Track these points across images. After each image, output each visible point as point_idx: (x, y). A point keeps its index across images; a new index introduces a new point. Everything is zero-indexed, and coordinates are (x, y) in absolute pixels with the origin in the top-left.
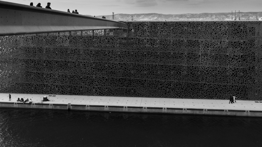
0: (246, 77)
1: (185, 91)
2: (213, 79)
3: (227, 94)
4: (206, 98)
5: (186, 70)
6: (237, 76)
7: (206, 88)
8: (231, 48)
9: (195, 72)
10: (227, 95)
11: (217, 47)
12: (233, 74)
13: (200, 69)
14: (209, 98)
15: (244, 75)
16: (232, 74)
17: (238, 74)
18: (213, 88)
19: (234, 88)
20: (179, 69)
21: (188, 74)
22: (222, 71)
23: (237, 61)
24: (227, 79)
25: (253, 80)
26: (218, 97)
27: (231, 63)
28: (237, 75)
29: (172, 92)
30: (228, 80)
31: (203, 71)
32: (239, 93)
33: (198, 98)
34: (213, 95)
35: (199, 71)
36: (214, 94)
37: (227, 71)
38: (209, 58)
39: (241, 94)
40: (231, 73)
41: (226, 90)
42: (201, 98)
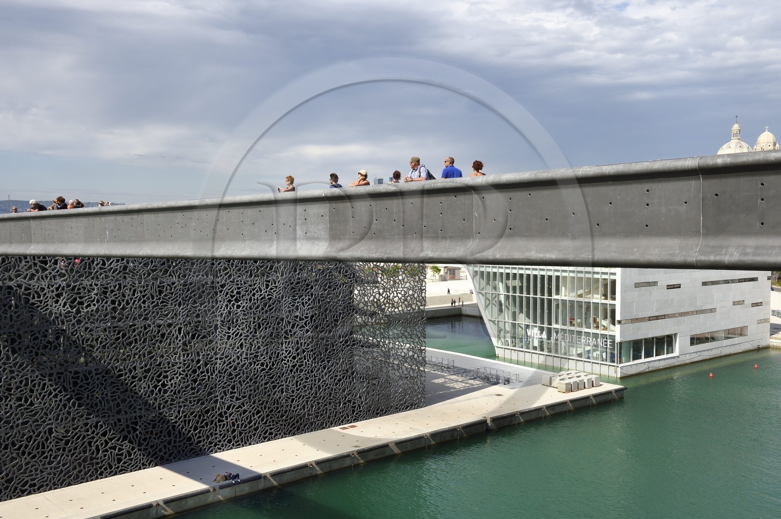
5: (180, 374)
9: (205, 375)
11: (259, 298)
13: (218, 365)
20: (161, 373)
21: (187, 384)
31: (227, 370)
35: (216, 372)
38: (241, 331)
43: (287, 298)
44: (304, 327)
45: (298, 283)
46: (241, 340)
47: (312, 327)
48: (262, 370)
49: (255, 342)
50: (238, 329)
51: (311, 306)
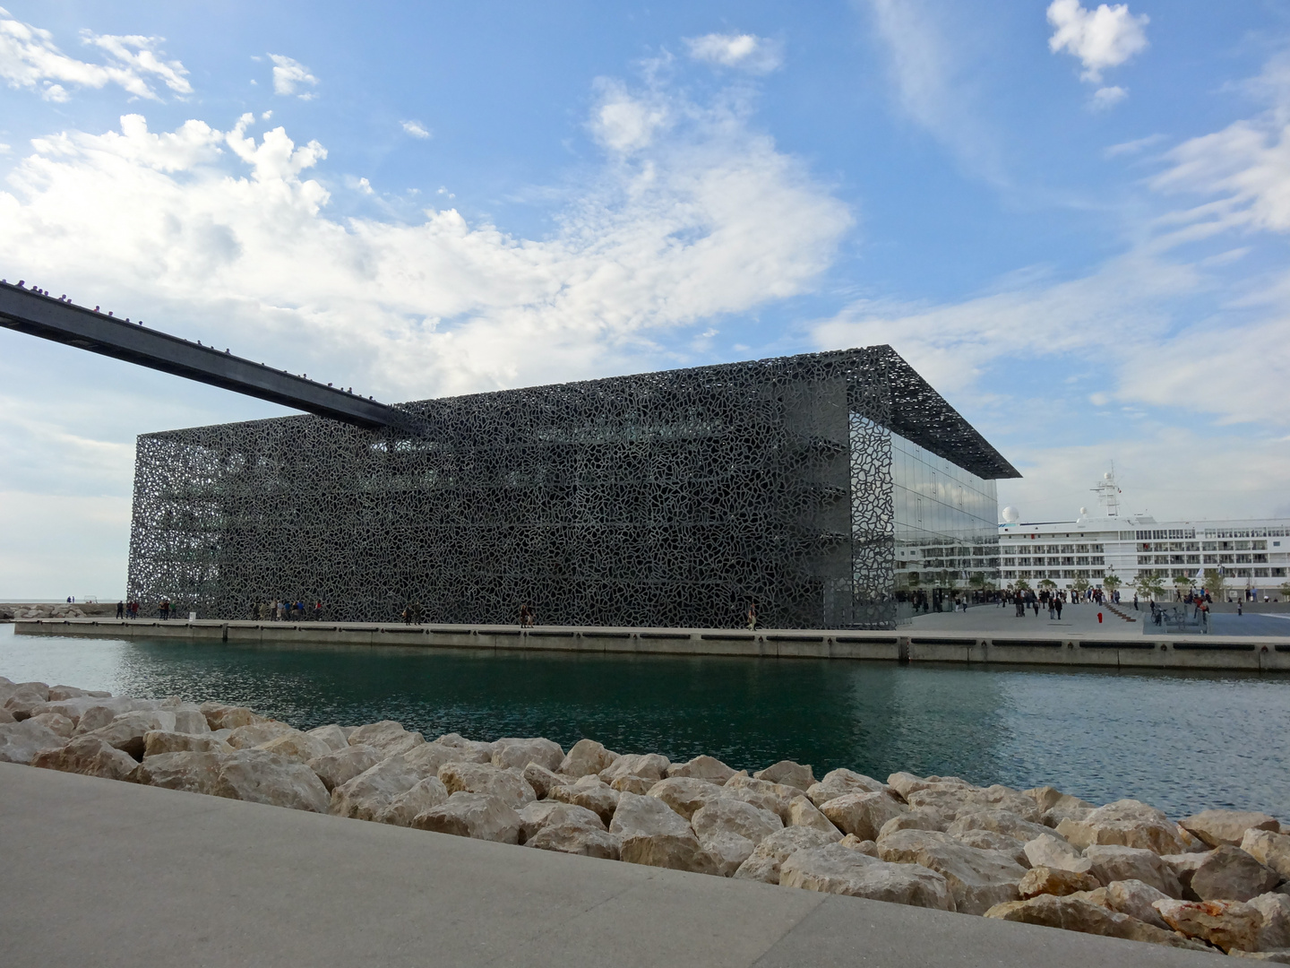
0: (703, 549)
1: (536, 602)
2: (609, 560)
3: (648, 608)
4: (592, 621)
5: (540, 535)
6: (675, 547)
7: (590, 590)
8: (658, 456)
9: (563, 539)
10: (649, 611)
11: (622, 457)
12: (666, 540)
13: (576, 530)
14: (598, 623)
15: (697, 541)
16: (663, 540)
17: (679, 539)
18: (611, 588)
19: (669, 588)
20: (523, 532)
21: (545, 547)
22: (634, 532)
23: (676, 499)
24: (648, 560)
25: (722, 560)
27: (661, 506)
28: (677, 544)
29: (504, 605)
30: (650, 562)
31: (585, 536)
32: (681, 602)
33: (569, 623)
34: (610, 611)
35: (575, 537)
36: (613, 608)
37: (650, 531)
39: (689, 608)
40: (660, 538)
41: (646, 594)
42: (577, 622)
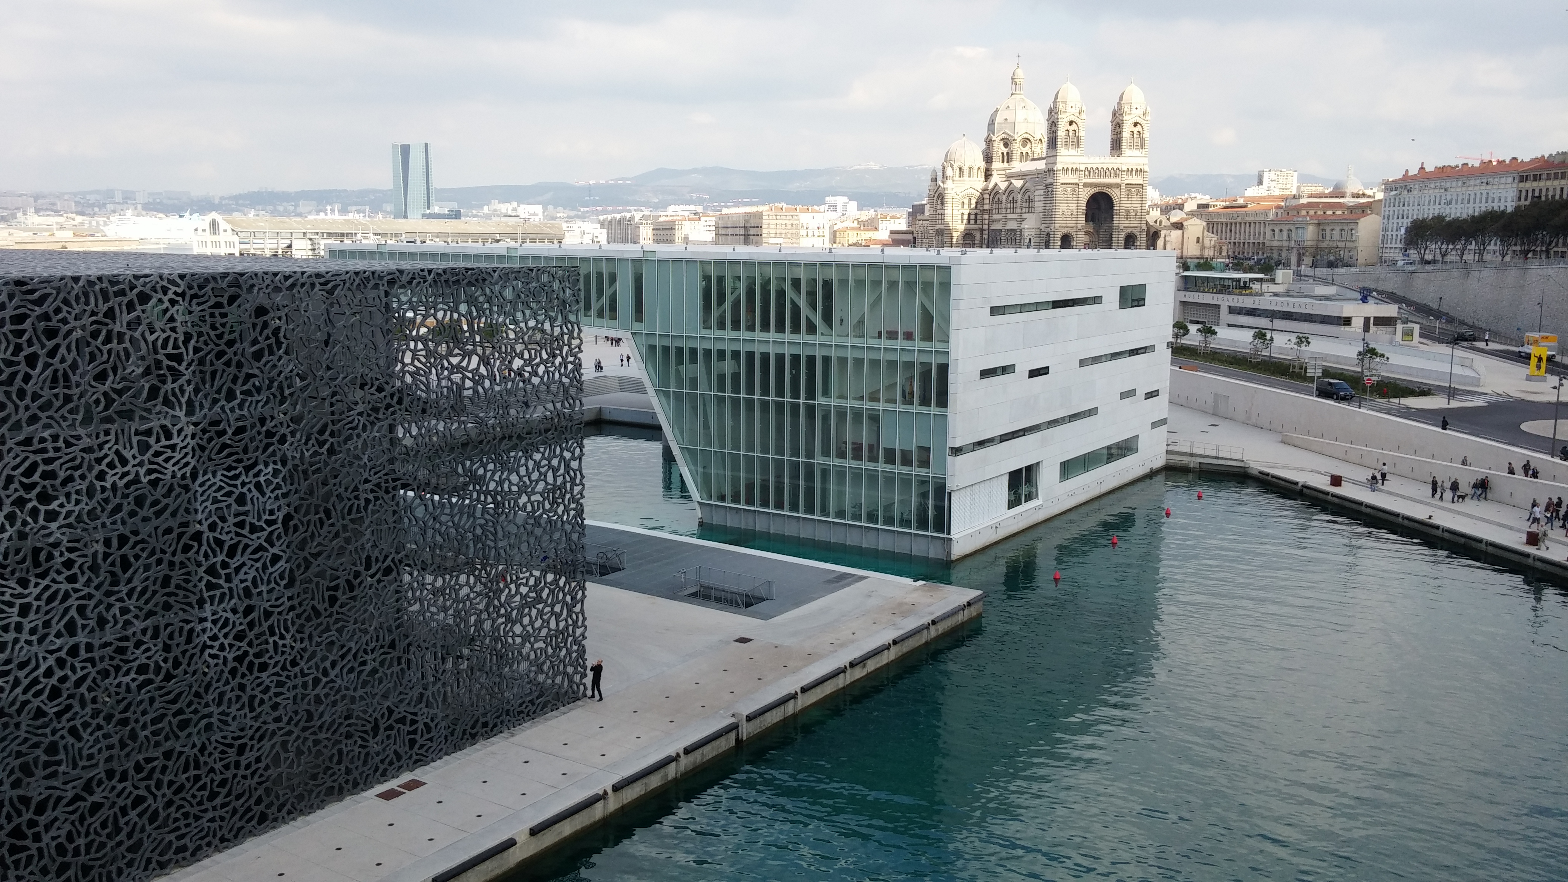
0: (319, 655)
2: (103, 743)
7: (52, 832)
8: (214, 474)
12: (241, 658)
15: (306, 643)
16: (235, 659)
17: (270, 647)
18: (112, 806)
22: (165, 660)
26: (149, 861)
28: (265, 659)
30: (210, 715)
37: (205, 647)
38: (65, 586)
40: (230, 657)
43: (210, 475)
44: (267, 550)
45: (240, 431)
46: (67, 610)
47: (288, 547)
48: (140, 687)
49: (116, 610)
50: (54, 581)
51: (284, 490)
